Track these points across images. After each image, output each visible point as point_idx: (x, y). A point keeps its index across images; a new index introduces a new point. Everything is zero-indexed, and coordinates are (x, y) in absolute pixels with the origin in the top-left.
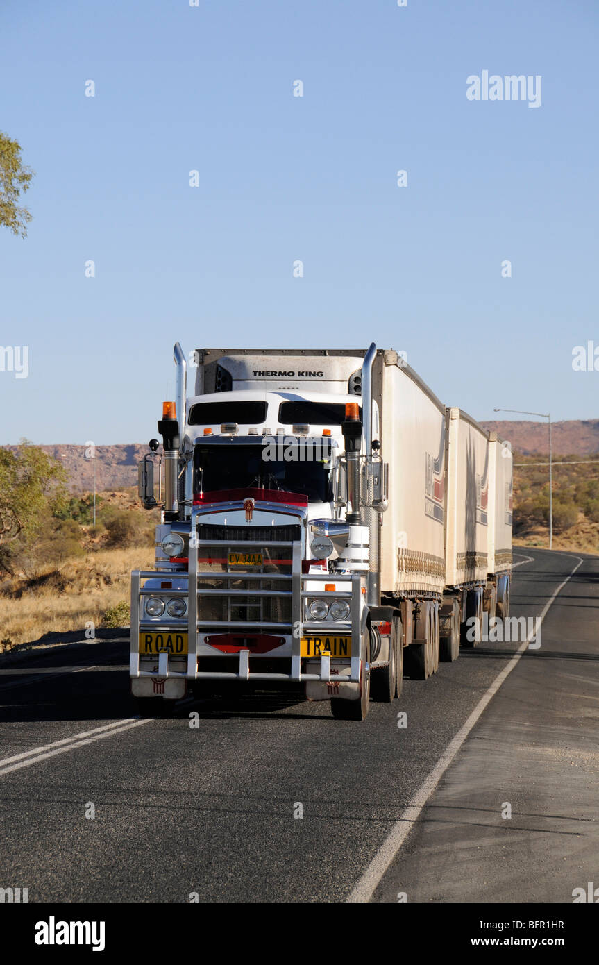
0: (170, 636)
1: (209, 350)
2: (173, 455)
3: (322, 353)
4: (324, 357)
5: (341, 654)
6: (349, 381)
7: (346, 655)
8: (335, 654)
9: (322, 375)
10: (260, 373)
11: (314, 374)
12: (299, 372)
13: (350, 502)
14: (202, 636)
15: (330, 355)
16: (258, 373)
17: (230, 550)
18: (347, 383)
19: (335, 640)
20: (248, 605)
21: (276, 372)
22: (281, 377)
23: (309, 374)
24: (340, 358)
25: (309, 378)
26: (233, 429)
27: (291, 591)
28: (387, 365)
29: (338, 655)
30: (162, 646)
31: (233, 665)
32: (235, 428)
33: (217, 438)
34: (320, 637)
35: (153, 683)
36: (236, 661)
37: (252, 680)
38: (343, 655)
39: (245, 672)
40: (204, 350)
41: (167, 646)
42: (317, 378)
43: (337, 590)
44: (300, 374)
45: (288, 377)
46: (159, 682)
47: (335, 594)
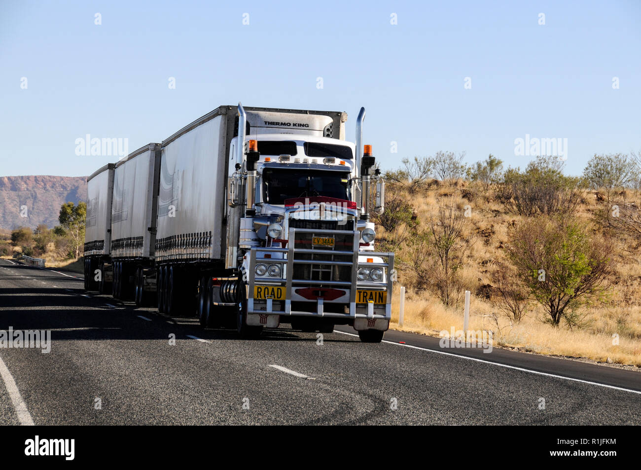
0: (273, 289)
1: (231, 106)
2: (253, 174)
3: (305, 112)
4: (306, 115)
5: (379, 302)
6: (324, 131)
7: (382, 302)
8: (376, 302)
9: (308, 126)
10: (269, 123)
11: (303, 125)
12: (294, 124)
13: (363, 208)
14: (294, 289)
15: (310, 114)
16: (267, 123)
17: (314, 235)
18: (323, 132)
19: (376, 293)
20: (320, 270)
21: (279, 123)
22: (282, 126)
23: (300, 125)
24: (318, 116)
25: (300, 128)
26: (288, 159)
27: (352, 262)
28: (343, 122)
29: (377, 303)
30: (268, 294)
31: (313, 307)
32: (289, 158)
33: (274, 164)
34: (367, 291)
35: (260, 317)
36: (316, 304)
37: (325, 318)
38: (381, 303)
39: (321, 312)
40: (228, 106)
41: (271, 294)
42: (305, 128)
43: (374, 261)
44: (294, 125)
45: (286, 127)
46: (264, 317)
47: (373, 264)
